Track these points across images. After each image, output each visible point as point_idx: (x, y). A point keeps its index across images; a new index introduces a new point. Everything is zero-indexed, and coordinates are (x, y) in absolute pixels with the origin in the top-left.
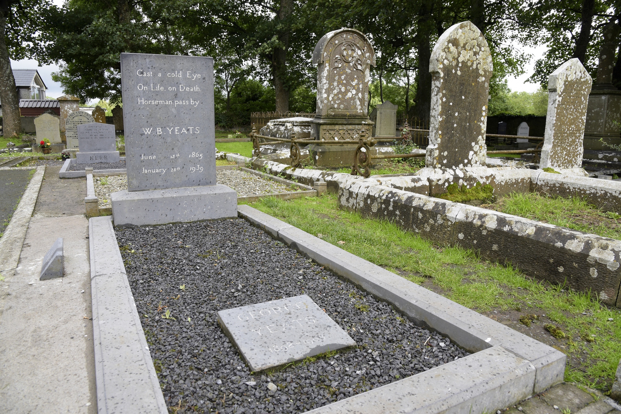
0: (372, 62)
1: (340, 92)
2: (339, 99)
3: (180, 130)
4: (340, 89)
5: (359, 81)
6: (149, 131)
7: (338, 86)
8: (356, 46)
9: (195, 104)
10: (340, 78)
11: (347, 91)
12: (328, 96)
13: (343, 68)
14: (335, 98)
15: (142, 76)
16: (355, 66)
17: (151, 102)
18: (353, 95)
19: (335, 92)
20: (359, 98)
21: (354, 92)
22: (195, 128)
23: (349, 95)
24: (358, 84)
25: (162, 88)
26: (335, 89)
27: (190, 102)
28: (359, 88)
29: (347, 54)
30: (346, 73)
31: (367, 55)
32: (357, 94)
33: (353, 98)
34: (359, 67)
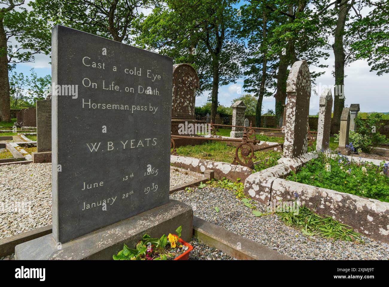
0: (197, 85)
1: (180, 102)
2: (180, 106)
3: (136, 143)
4: (181, 100)
5: (191, 96)
6: (96, 147)
7: (180, 98)
8: (190, 75)
9: (154, 111)
10: (181, 93)
11: (185, 101)
12: (174, 104)
13: (182, 88)
14: (178, 105)
15: (91, 67)
16: (189, 87)
17: (101, 106)
18: (187, 104)
19: (178, 102)
20: (190, 106)
21: (188, 102)
22: (152, 139)
23: (186, 104)
24: (190, 98)
25: (117, 88)
26: (178, 100)
27: (148, 108)
28: (190, 100)
29: (185, 79)
30: (184, 91)
31: (195, 80)
32: (189, 104)
33: (187, 106)
34: (191, 88)
